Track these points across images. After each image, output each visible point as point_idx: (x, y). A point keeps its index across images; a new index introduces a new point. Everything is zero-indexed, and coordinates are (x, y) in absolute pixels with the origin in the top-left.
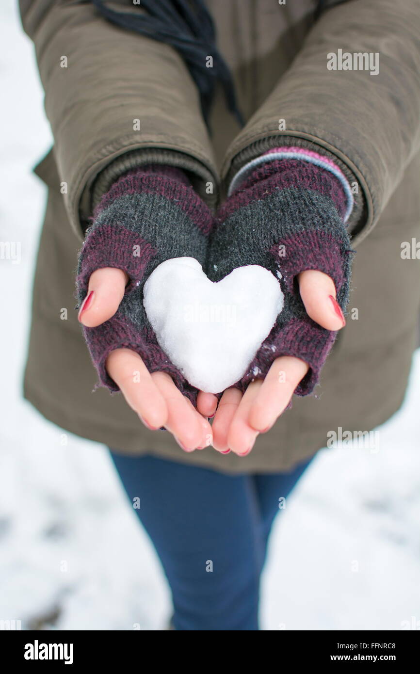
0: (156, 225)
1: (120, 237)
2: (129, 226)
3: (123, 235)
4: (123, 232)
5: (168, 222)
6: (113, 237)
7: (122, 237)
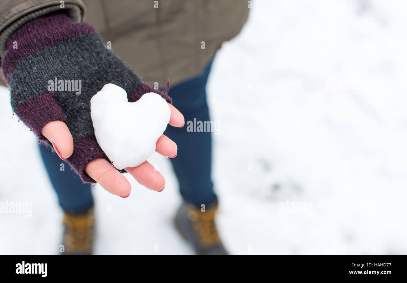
0: (38, 81)
1: (30, 108)
2: (27, 97)
3: (29, 104)
4: (28, 104)
5: (42, 69)
6: (26, 111)
7: (30, 106)
